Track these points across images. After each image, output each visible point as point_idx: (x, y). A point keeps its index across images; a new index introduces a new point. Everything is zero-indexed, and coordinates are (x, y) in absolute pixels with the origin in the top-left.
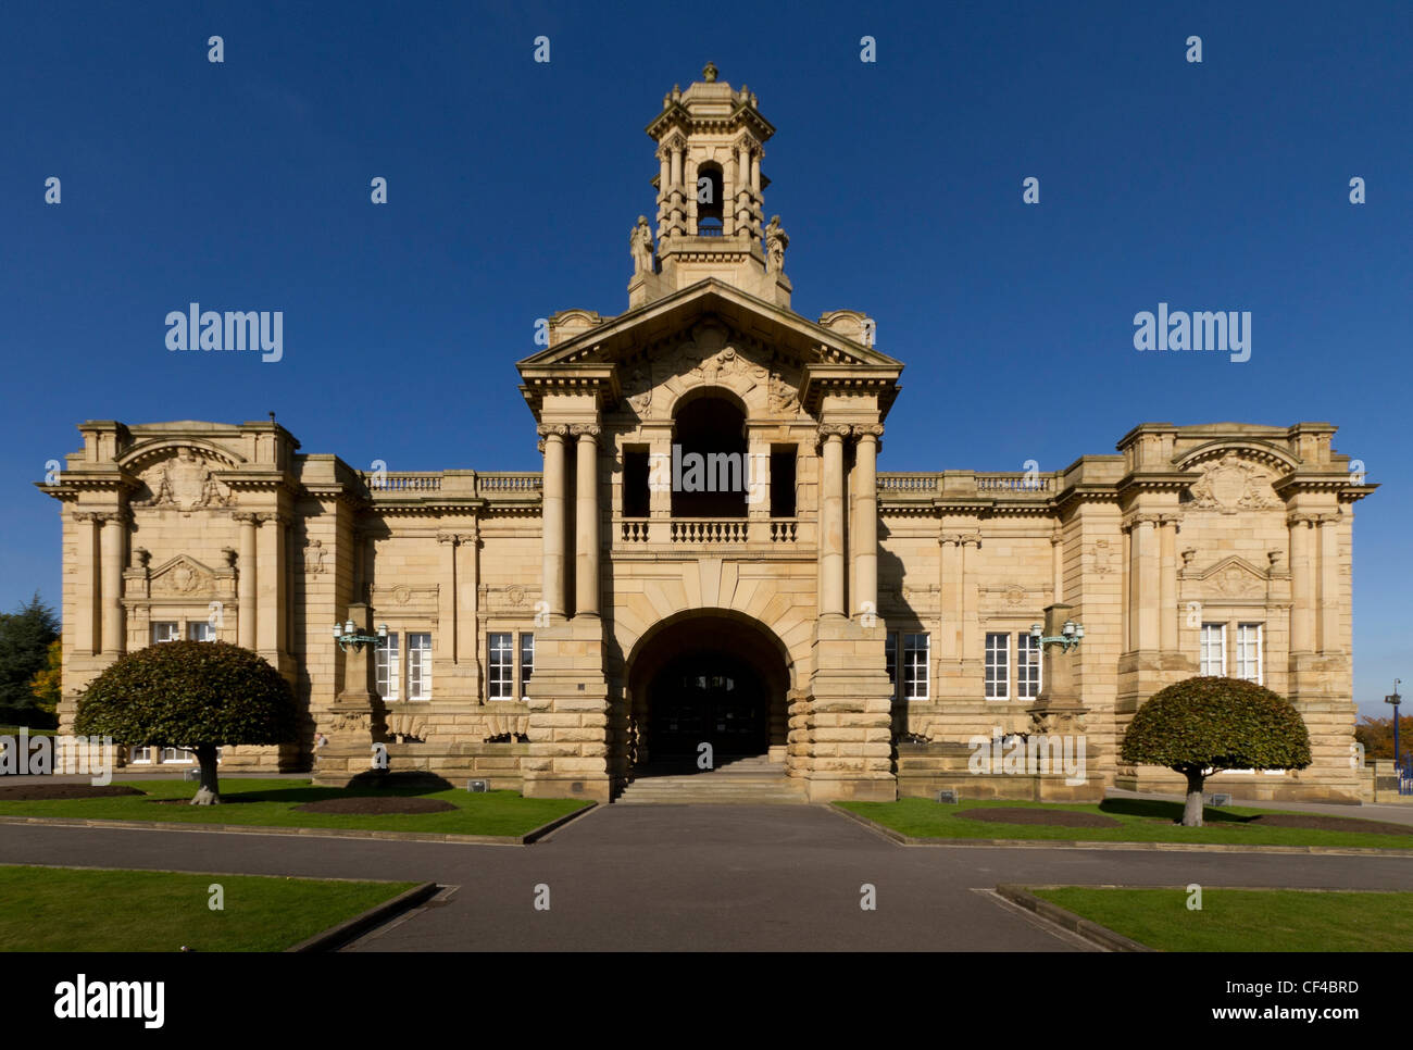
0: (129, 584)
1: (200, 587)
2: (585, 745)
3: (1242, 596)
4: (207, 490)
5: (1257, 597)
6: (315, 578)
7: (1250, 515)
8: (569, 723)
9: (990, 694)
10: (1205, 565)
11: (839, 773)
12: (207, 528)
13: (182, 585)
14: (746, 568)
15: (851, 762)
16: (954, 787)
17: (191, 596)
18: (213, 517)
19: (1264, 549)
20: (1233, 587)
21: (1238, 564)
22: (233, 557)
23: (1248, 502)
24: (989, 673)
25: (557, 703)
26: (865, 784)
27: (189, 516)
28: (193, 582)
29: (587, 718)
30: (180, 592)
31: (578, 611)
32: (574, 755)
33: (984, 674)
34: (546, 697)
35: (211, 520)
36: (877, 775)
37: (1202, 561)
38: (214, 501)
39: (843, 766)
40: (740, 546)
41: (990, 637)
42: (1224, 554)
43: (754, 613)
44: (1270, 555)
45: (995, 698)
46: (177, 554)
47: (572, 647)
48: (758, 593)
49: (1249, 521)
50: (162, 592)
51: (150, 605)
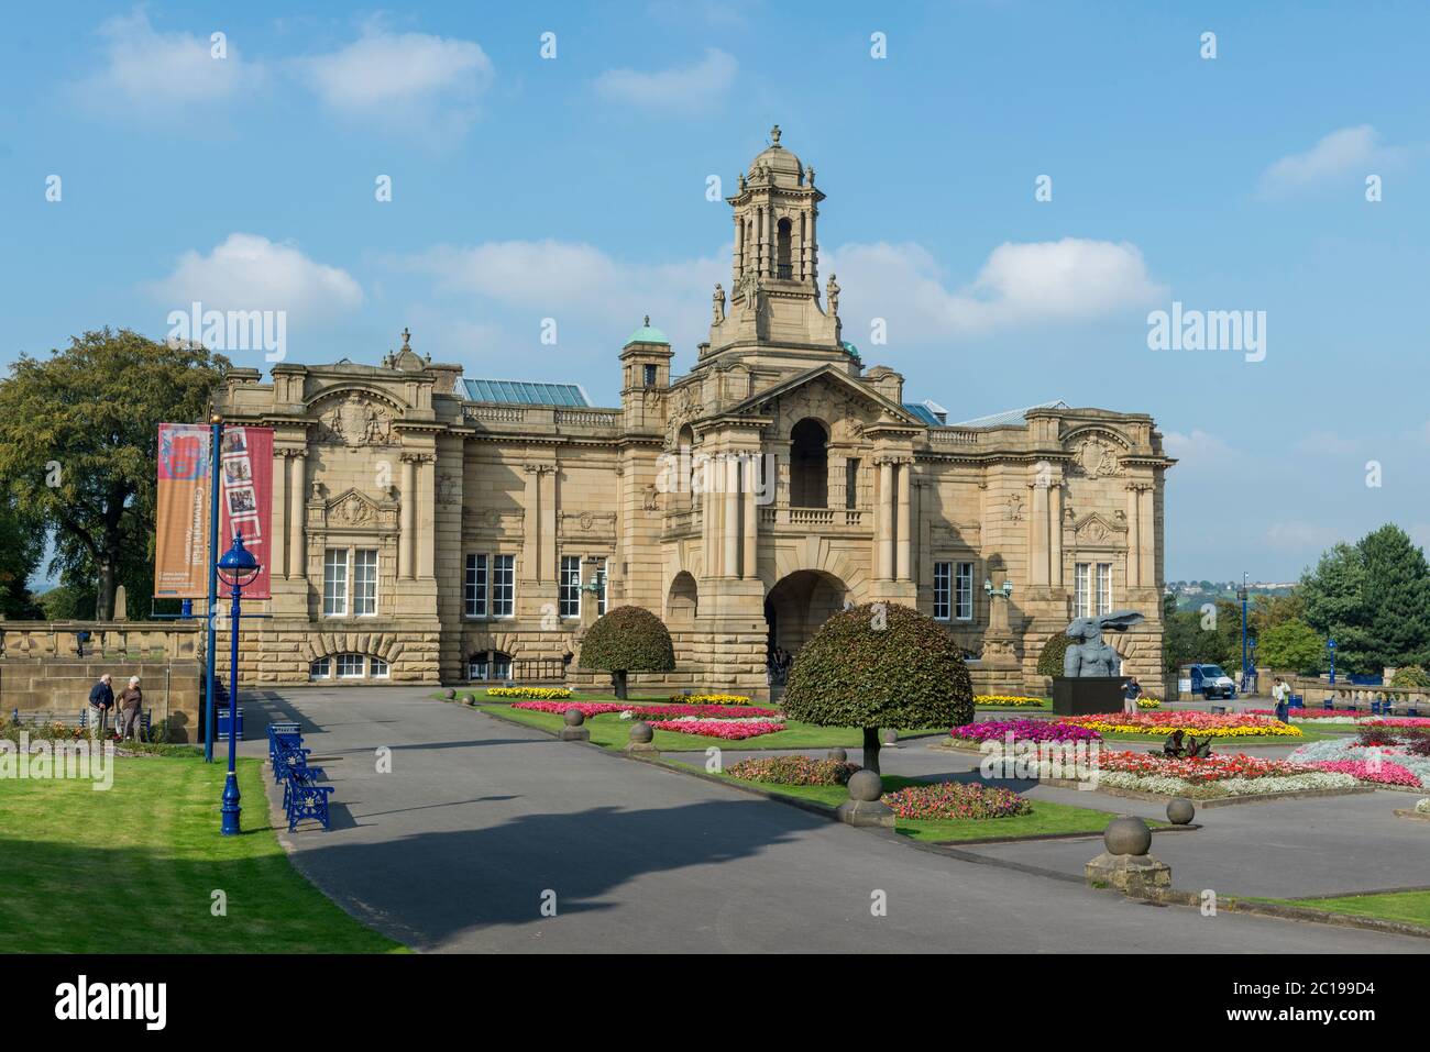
0: (311, 513)
1: (366, 517)
2: (755, 666)
3: (1099, 543)
4: (370, 428)
5: (1108, 544)
6: (445, 508)
7: (1104, 480)
8: (746, 651)
9: (937, 614)
10: (1079, 518)
12: (369, 463)
13: (350, 514)
14: (834, 543)
17: (360, 525)
18: (375, 453)
19: (1113, 507)
20: (1093, 536)
21: (1098, 518)
22: (394, 492)
23: (1102, 471)
25: (740, 638)
27: (355, 452)
28: (361, 512)
29: (756, 648)
30: (351, 521)
31: (745, 575)
32: (750, 672)
33: (932, 598)
34: (732, 633)
35: (373, 456)
37: (1077, 516)
38: (376, 437)
40: (830, 528)
41: (937, 566)
42: (1090, 510)
44: (1115, 513)
45: (941, 619)
46: (347, 486)
47: (746, 599)
48: (839, 560)
49: (1104, 485)
50: (336, 521)
51: (327, 533)
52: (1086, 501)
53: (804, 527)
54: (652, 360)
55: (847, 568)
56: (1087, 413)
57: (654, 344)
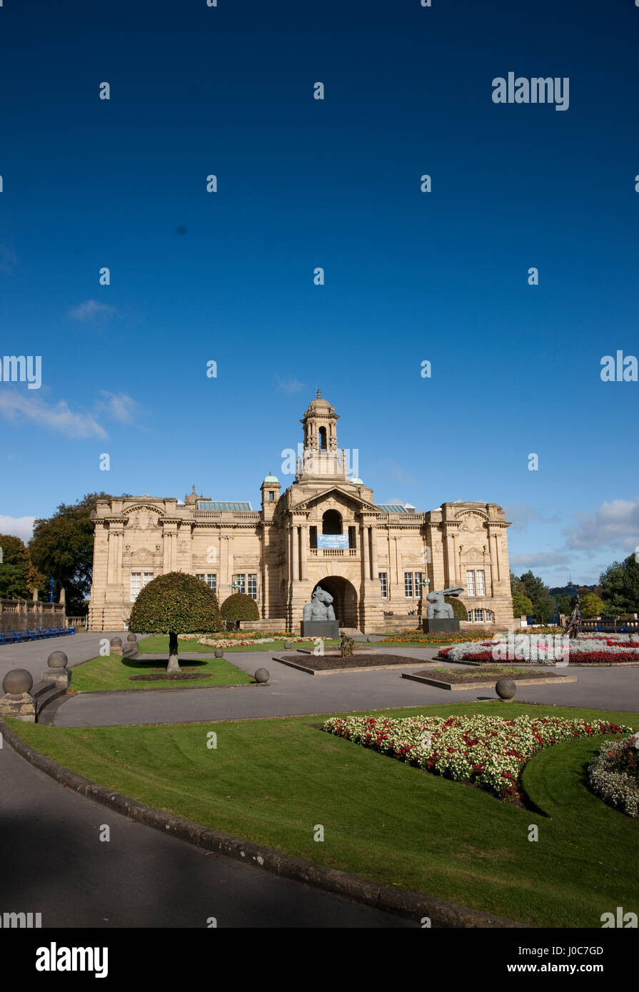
0: (125, 558)
4: (150, 522)
5: (481, 561)
6: (183, 555)
7: (478, 533)
9: (407, 596)
10: (466, 550)
11: (371, 625)
12: (148, 536)
14: (344, 564)
15: (374, 622)
16: (399, 629)
17: (146, 562)
18: (151, 533)
19: (482, 545)
20: (475, 558)
21: (476, 550)
22: (160, 549)
23: (477, 529)
24: (406, 587)
25: (299, 607)
26: (378, 628)
27: (144, 532)
28: (146, 557)
33: (404, 588)
34: (296, 605)
36: (381, 626)
37: (465, 549)
39: (372, 623)
40: (341, 557)
41: (406, 573)
42: (472, 546)
43: (346, 577)
44: (484, 547)
45: (409, 597)
46: (141, 547)
47: (303, 589)
48: (347, 571)
49: (478, 535)
50: (135, 560)
51: (131, 566)
52: (470, 543)
53: (330, 557)
54: (272, 489)
55: (351, 575)
56: (469, 504)
57: (272, 483)
